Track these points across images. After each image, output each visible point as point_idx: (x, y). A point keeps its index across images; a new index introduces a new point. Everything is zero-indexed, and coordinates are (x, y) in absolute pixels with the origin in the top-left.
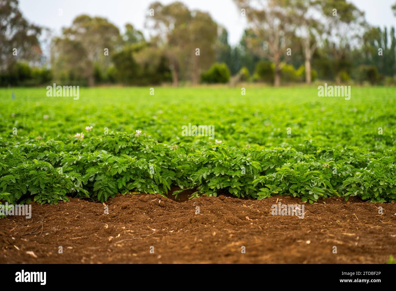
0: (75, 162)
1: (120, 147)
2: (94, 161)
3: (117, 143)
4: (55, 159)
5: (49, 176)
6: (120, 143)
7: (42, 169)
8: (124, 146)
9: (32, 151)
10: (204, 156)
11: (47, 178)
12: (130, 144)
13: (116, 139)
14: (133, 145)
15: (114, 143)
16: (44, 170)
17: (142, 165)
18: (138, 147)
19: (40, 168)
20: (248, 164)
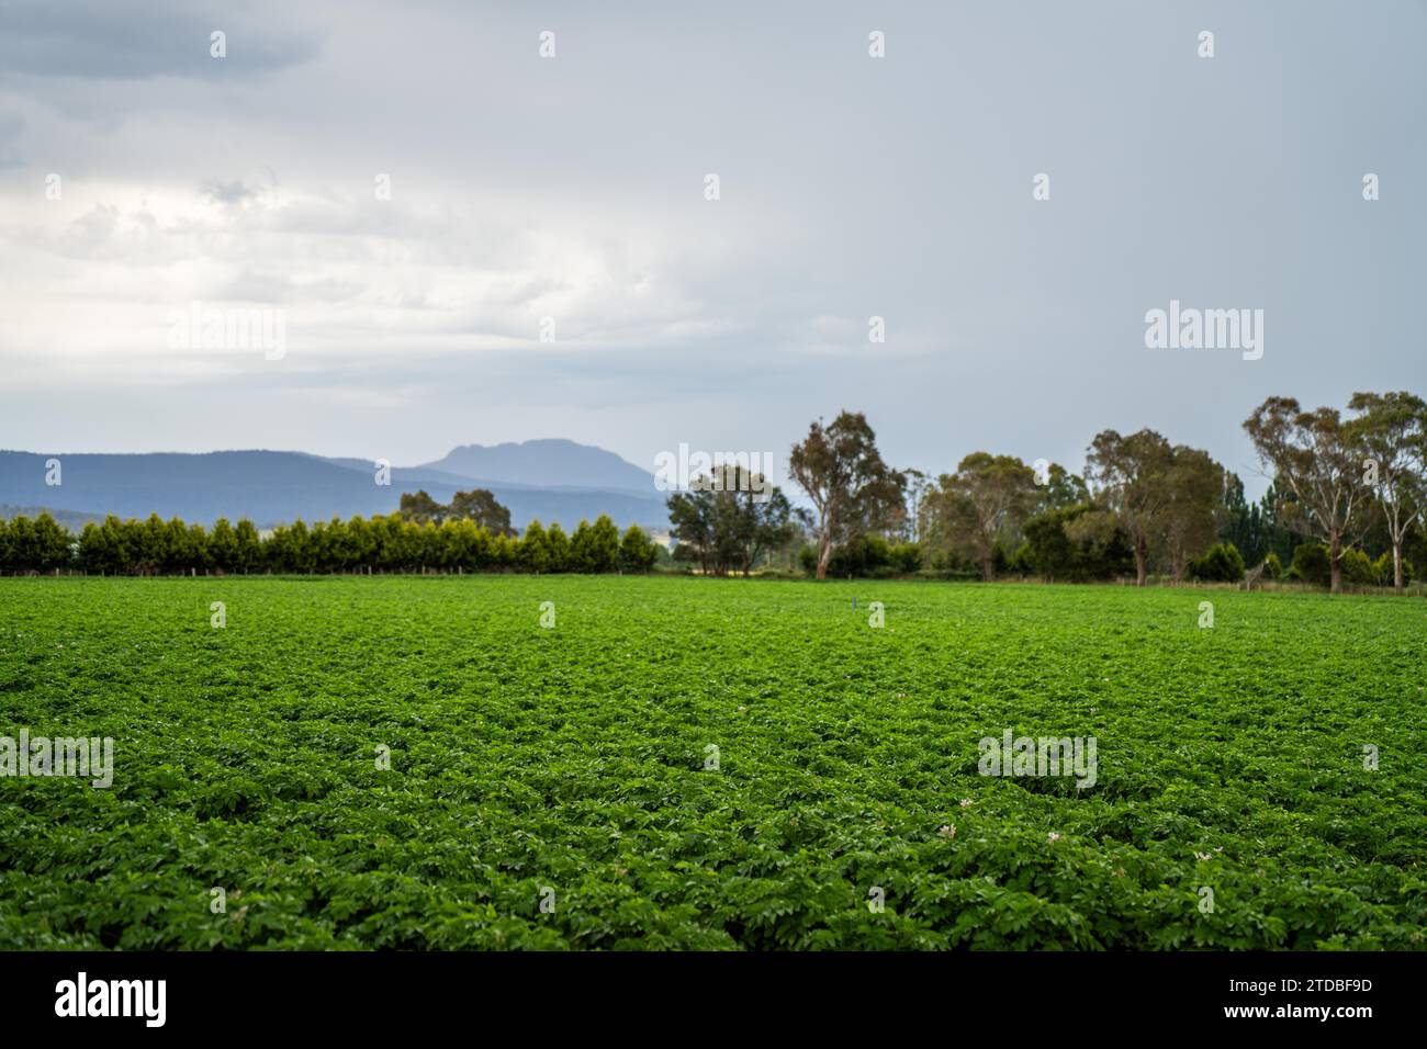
0: (937, 900)
1: (1018, 863)
2: (971, 900)
3: (1013, 855)
4: (903, 887)
5: (892, 936)
6: (1019, 855)
7: (879, 923)
8: (1027, 861)
9: (866, 868)
10: (1176, 901)
11: (888, 940)
12: (1038, 859)
13: (1012, 846)
14: (1043, 861)
15: (1009, 854)
16: (883, 925)
17: (1058, 917)
18: (1052, 865)
19: (875, 922)
20: (1260, 926)
